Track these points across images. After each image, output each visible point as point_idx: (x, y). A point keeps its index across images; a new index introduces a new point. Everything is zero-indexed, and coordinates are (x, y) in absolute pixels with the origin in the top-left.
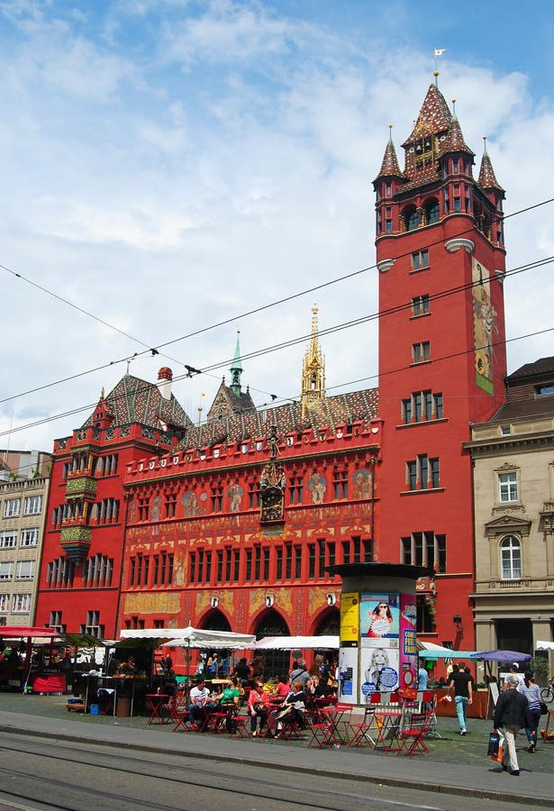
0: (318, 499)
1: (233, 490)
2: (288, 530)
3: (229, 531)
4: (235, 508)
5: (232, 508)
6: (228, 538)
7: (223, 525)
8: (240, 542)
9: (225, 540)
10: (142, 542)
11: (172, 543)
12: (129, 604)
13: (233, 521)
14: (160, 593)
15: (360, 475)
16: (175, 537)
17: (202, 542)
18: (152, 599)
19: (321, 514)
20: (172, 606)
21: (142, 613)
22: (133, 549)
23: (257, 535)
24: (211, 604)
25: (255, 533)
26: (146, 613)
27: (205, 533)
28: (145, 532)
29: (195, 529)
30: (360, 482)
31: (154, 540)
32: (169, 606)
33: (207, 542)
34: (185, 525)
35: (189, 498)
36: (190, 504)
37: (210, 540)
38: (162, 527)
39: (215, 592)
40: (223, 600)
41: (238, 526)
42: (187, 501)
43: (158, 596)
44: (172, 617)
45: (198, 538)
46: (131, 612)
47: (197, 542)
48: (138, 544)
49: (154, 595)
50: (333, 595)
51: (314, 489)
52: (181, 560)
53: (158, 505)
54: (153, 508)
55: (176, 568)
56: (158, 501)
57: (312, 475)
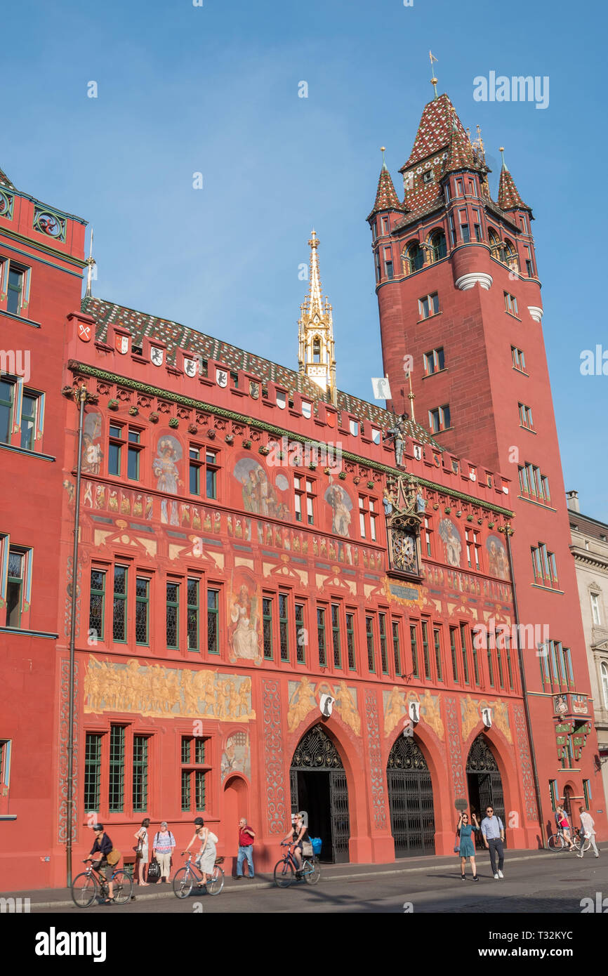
0: (454, 559)
1: (335, 493)
2: (424, 596)
3: (336, 570)
4: (342, 528)
6: (337, 581)
7: (324, 553)
8: (358, 595)
9: (331, 583)
10: (129, 531)
11: (219, 559)
12: (101, 684)
13: (342, 552)
14: (198, 671)
15: (493, 543)
16: (228, 547)
17: (287, 576)
18: (173, 680)
19: (460, 584)
20: (233, 702)
21: (145, 715)
22: (104, 542)
23: (382, 589)
24: (318, 708)
25: (379, 585)
26: (157, 714)
27: (293, 559)
28: (138, 508)
29: (271, 544)
30: (494, 553)
31: (170, 535)
32: (225, 703)
33: (299, 578)
34: (247, 526)
35: (252, 472)
36: (254, 485)
37: (304, 576)
38: (189, 511)
39: (323, 685)
40: (339, 703)
41: (351, 564)
42: (247, 476)
43: (189, 678)
44: (234, 730)
45: (280, 565)
46: (108, 709)
47: (279, 572)
48: (118, 532)
49: (180, 671)
50: (489, 710)
51: (449, 541)
52: (246, 603)
53: (172, 455)
54: (158, 457)
55: (235, 619)
56: (171, 447)
57: (443, 519)
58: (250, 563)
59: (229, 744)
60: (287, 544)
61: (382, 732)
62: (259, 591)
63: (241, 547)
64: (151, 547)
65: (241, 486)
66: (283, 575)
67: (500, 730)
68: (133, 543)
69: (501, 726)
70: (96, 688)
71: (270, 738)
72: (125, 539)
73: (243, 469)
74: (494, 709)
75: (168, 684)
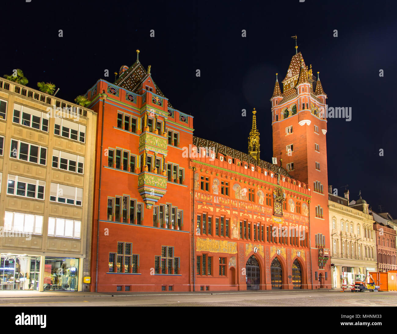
0: (292, 210)
1: (260, 192)
2: (283, 221)
3: (259, 214)
4: (261, 202)
5: (260, 202)
6: (259, 217)
7: (256, 210)
8: (265, 221)
9: (258, 218)
10: (206, 205)
11: (229, 212)
12: (200, 244)
13: (261, 209)
14: (223, 241)
15: (304, 205)
16: (231, 209)
17: (246, 216)
18: (217, 243)
19: (294, 217)
20: (232, 249)
21: (211, 252)
22: (200, 208)
23: (272, 219)
24: (253, 251)
25: (271, 218)
26: (213, 252)
27: (248, 211)
28: (208, 199)
29: (242, 207)
30: (304, 208)
31: (216, 206)
32: (230, 249)
33: (249, 216)
34: (236, 203)
35: (238, 187)
36: (238, 191)
37: (251, 216)
38: (221, 199)
39: (255, 245)
40: (259, 249)
41: (263, 212)
42: (236, 189)
43: (221, 243)
44: (232, 256)
45: (244, 213)
46: (202, 250)
47: (244, 215)
48: (204, 205)
49: (219, 241)
50: (299, 252)
51: (291, 205)
52: (235, 223)
53: (217, 184)
54: (213, 185)
55: (233, 228)
56: (217, 181)
57: (290, 199)
58: (237, 213)
59: (231, 259)
60: (246, 207)
61: (270, 257)
62: (239, 220)
63: (234, 208)
64: (212, 209)
65: (235, 192)
66: (245, 216)
67: (302, 258)
68: (207, 208)
69: (302, 257)
70: (199, 245)
71: (241, 258)
72: (205, 207)
73: (235, 187)
74: (301, 252)
75: (216, 244)
